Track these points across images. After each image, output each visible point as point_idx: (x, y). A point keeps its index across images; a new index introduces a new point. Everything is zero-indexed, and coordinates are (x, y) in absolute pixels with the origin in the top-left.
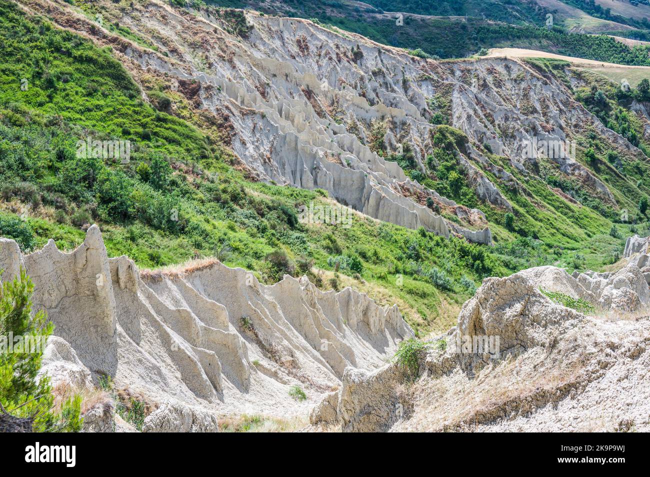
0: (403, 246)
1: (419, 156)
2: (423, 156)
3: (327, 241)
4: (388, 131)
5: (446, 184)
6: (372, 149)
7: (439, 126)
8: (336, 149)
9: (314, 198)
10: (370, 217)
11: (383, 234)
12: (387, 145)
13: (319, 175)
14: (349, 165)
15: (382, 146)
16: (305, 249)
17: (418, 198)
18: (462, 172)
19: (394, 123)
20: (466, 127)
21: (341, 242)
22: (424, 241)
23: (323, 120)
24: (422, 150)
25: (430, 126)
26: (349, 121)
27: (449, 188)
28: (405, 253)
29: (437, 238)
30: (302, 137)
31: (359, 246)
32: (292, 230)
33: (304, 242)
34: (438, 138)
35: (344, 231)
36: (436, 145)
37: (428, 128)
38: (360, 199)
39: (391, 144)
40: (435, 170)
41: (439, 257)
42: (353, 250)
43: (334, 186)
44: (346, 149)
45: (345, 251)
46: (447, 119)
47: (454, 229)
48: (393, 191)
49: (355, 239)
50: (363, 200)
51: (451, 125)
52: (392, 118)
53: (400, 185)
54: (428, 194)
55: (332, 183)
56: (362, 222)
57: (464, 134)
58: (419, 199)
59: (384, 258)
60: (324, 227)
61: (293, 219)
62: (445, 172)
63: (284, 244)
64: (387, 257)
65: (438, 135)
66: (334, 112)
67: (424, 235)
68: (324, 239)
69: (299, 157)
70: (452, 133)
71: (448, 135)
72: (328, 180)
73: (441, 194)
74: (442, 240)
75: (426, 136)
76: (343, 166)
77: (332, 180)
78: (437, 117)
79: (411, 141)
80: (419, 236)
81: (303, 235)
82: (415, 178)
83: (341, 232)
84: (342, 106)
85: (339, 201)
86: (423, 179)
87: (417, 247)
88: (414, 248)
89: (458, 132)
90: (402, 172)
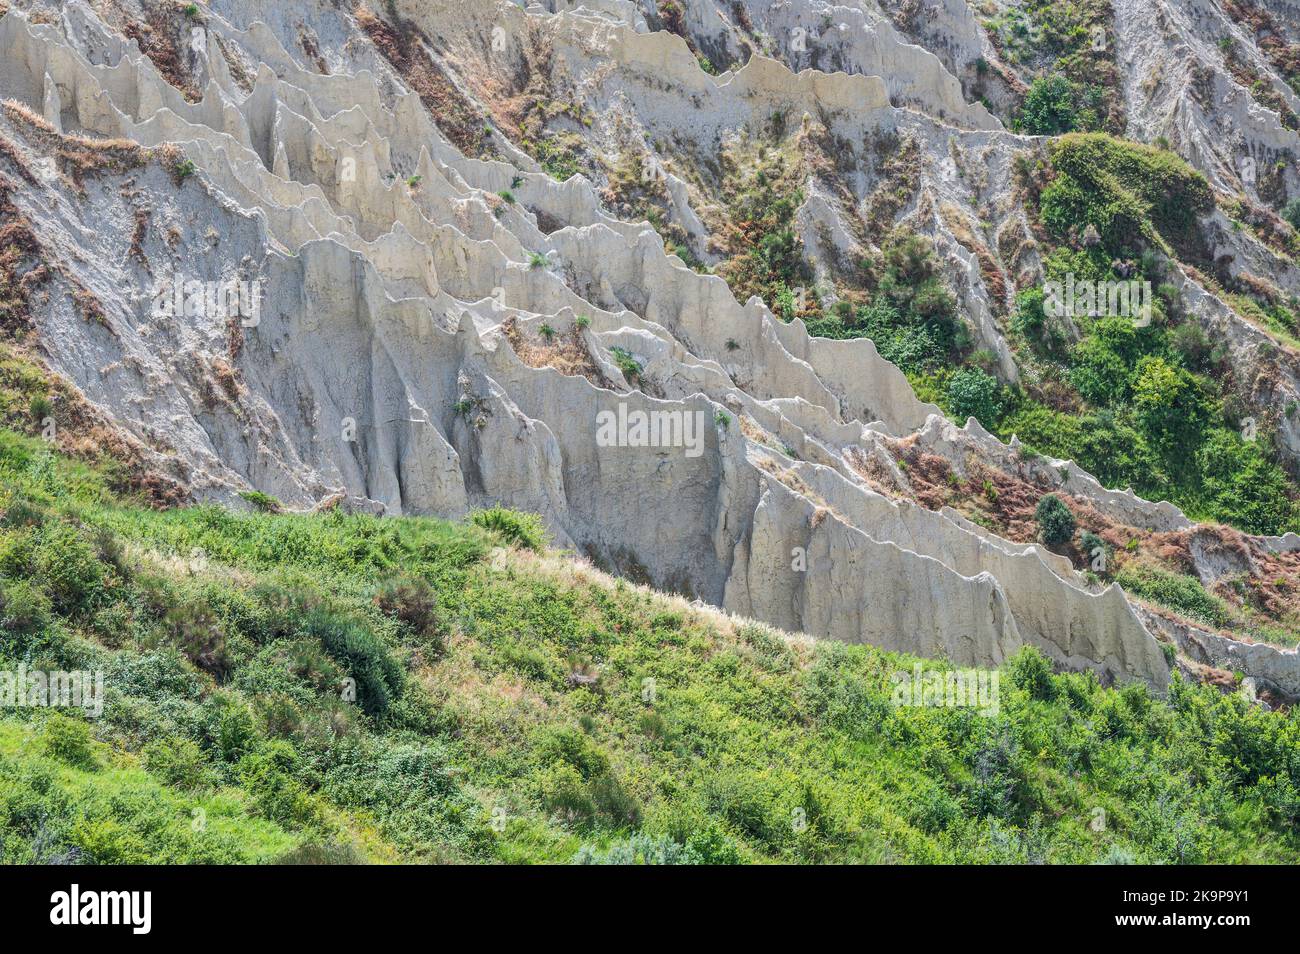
0: (946, 755)
1: (978, 296)
2: (998, 295)
3: (563, 769)
4: (812, 189)
5: (1126, 424)
6: (740, 286)
7: (1061, 140)
8: (561, 304)
9: (474, 558)
10: (763, 628)
11: (836, 707)
12: (813, 256)
13: (487, 440)
14: (631, 373)
15: (789, 267)
16: (454, 819)
17: (996, 504)
18: (1197, 358)
19: (835, 146)
20: (1195, 132)
21: (629, 767)
22: (1047, 720)
23: (483, 165)
24: (988, 268)
25: (1014, 146)
26: (613, 159)
27: (1141, 444)
28: (956, 790)
29: (1107, 699)
30: (387, 257)
31: (723, 780)
32: (379, 731)
33: (444, 787)
34: (1063, 201)
35: (642, 713)
36: (1054, 235)
37: (1009, 154)
38: (707, 539)
39: (832, 254)
40: (1066, 360)
41: (1128, 794)
42: (697, 801)
43: (567, 487)
44: (609, 296)
45: (656, 812)
46: (1098, 103)
47: (1189, 645)
48: (866, 486)
49: (701, 743)
50: (721, 541)
51: (1118, 128)
52: (826, 121)
53: (897, 453)
54: (1042, 483)
55: (556, 472)
56: (725, 655)
57: (1188, 169)
58: (1000, 511)
59: (853, 824)
60: (536, 701)
61: (378, 676)
62: (1116, 363)
63: (341, 804)
64: (869, 822)
65: (1059, 184)
66: (533, 121)
67: (1043, 691)
68: (545, 762)
69: (376, 360)
70: (1131, 170)
71: (1111, 180)
72: (534, 464)
73: (1108, 474)
74: (1135, 703)
75: (1004, 197)
76: (603, 381)
77: (557, 459)
78: (1047, 96)
79: (929, 226)
80: (1018, 696)
81: (436, 748)
82: (965, 408)
83: (626, 716)
84: (569, 86)
85: (599, 563)
86: (1011, 408)
87: (1016, 756)
88: (1002, 762)
89: (1159, 160)
90: (900, 384)
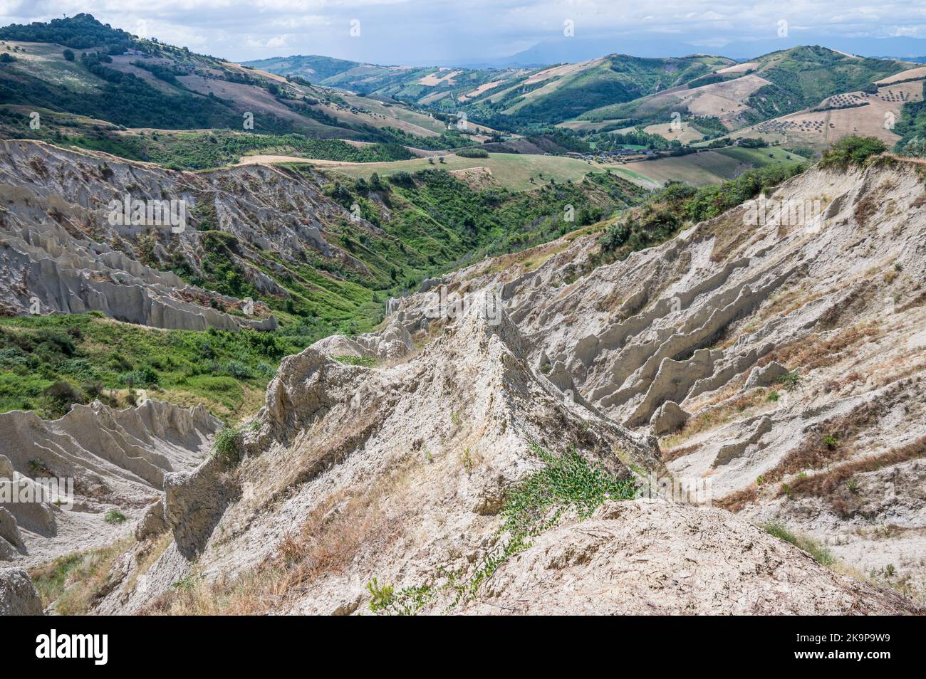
0: (196, 347)
1: (194, 262)
2: (198, 262)
3: (114, 360)
4: (157, 243)
5: (225, 284)
6: (143, 263)
7: (207, 232)
8: (103, 268)
9: (89, 321)
10: (155, 328)
11: (173, 342)
12: (158, 256)
13: (89, 298)
14: (121, 282)
15: (153, 259)
16: (90, 373)
17: (201, 301)
18: (238, 271)
19: (161, 235)
20: (234, 230)
21: (129, 358)
22: (215, 340)
23: (82, 241)
24: (195, 257)
25: (199, 233)
26: (112, 239)
27: (229, 287)
28: (199, 354)
29: (227, 334)
30: (60, 261)
31: (150, 358)
32: (70, 358)
33: (87, 367)
34: (209, 243)
35: (131, 347)
36: (208, 250)
37: (197, 235)
38: (141, 313)
39: (162, 255)
40: (213, 273)
41: (233, 351)
42: (144, 364)
43: (109, 305)
44: (114, 266)
45: (136, 366)
46: (214, 225)
47: (242, 323)
48: (174, 299)
49: (144, 352)
50: (144, 313)
51: (219, 229)
52: (158, 230)
53: (180, 293)
54: (210, 296)
55: (106, 302)
56: (148, 334)
57: (233, 236)
58: (202, 302)
59: (178, 363)
60: (107, 348)
61: (69, 347)
62: (222, 273)
63: (63, 374)
64: (181, 362)
65: (208, 240)
66: (93, 232)
67: (214, 334)
68: (110, 360)
69: (61, 284)
70: (222, 237)
71: (218, 239)
72: (101, 301)
73: (223, 293)
74: (233, 334)
75: (197, 243)
76: (115, 283)
77: (106, 299)
78: (204, 224)
79: (182, 249)
80: (209, 335)
81: (85, 360)
82: (193, 283)
83: (127, 349)
84: (100, 225)
85: (117, 319)
86: (202, 283)
87: (210, 346)
88: (207, 348)
89: (227, 235)
90: (180, 280)
